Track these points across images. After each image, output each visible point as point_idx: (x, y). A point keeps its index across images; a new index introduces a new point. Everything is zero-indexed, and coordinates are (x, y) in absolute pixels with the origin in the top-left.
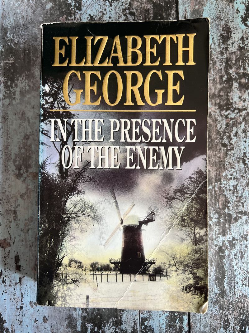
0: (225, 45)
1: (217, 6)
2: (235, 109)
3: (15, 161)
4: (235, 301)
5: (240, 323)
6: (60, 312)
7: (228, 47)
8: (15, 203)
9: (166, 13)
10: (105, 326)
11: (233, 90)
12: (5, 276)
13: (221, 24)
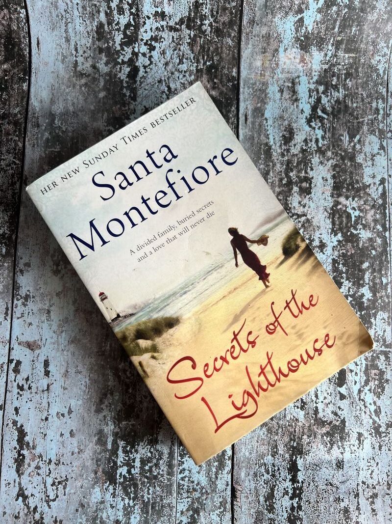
0: (286, 146)
1: (280, 105)
2: (293, 215)
3: (53, 256)
4: (285, 425)
5: (290, 450)
6: (90, 425)
7: (289, 149)
8: (50, 302)
9: (225, 109)
10: (138, 445)
11: (293, 194)
12: (32, 382)
13: (284, 124)
